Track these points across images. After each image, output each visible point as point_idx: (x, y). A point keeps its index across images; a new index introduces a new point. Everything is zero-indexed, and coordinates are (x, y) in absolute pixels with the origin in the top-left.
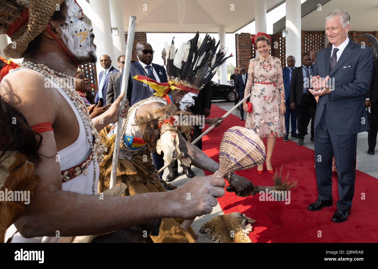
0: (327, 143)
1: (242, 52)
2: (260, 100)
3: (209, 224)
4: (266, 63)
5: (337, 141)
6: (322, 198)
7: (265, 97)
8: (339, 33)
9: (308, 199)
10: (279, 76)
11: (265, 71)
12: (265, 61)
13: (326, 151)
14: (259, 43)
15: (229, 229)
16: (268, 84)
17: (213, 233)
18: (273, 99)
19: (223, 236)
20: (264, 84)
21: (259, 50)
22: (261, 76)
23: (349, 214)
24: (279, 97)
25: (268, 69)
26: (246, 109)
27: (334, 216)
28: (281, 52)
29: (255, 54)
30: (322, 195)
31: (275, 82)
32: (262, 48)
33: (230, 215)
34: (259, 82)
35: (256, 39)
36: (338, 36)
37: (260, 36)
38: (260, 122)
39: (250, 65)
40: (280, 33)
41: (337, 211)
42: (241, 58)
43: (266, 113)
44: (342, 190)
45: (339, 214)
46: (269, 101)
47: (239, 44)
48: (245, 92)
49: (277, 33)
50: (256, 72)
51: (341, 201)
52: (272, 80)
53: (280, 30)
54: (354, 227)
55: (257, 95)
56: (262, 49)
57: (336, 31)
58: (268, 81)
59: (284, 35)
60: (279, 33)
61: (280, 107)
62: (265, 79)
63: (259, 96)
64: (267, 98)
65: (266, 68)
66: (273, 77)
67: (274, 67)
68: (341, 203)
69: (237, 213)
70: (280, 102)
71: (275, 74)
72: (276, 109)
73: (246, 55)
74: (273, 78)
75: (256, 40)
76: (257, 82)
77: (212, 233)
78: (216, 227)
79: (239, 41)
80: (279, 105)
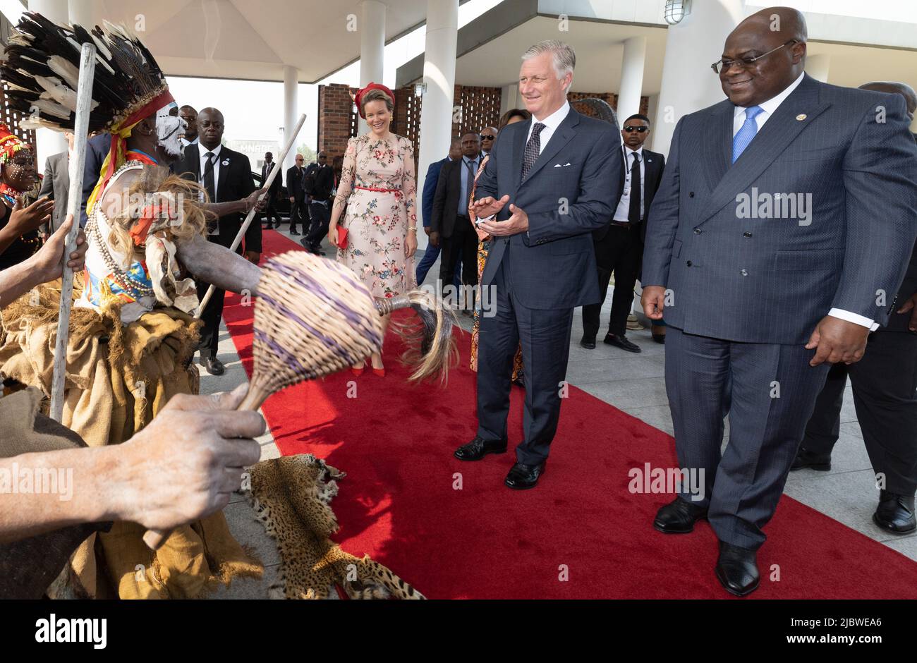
0: (507, 323)
1: (331, 122)
2: (365, 224)
4: (382, 149)
5: (530, 319)
6: (486, 436)
7: (376, 219)
8: (546, 91)
9: (455, 435)
10: (408, 177)
11: (378, 163)
12: (380, 142)
13: (504, 339)
14: (371, 106)
15: (290, 488)
16: (383, 191)
17: (258, 494)
18: (393, 224)
19: (277, 502)
20: (375, 191)
21: (370, 119)
22: (370, 173)
23: (541, 472)
24: (405, 221)
25: (386, 161)
26: (335, 240)
27: (509, 475)
28: (409, 127)
29: (356, 128)
30: (486, 429)
31: (398, 187)
32: (375, 116)
33: (293, 459)
34: (365, 188)
35: (364, 97)
36: (544, 96)
37: (373, 91)
38: (362, 270)
39: (348, 151)
40: (409, 88)
41: (516, 464)
42: (329, 135)
43: (377, 251)
44: (533, 423)
45: (521, 471)
46: (385, 228)
47: (326, 107)
48: (334, 206)
49: (404, 88)
50: (359, 166)
51: (529, 444)
52: (393, 184)
53: (409, 81)
54: (552, 502)
55: (360, 214)
56: (375, 118)
57: (540, 86)
58: (384, 186)
59: (418, 92)
60: (407, 88)
61: (405, 242)
62: (378, 180)
63: (364, 216)
64: (381, 220)
65: (381, 157)
66: (396, 178)
67: (399, 156)
68: (527, 448)
69: (308, 455)
70: (407, 230)
71: (399, 170)
72: (399, 244)
73: (337, 130)
74: (396, 180)
75: (365, 99)
76: (362, 186)
77: (254, 496)
78: (264, 483)
79: (325, 99)
80: (404, 236)
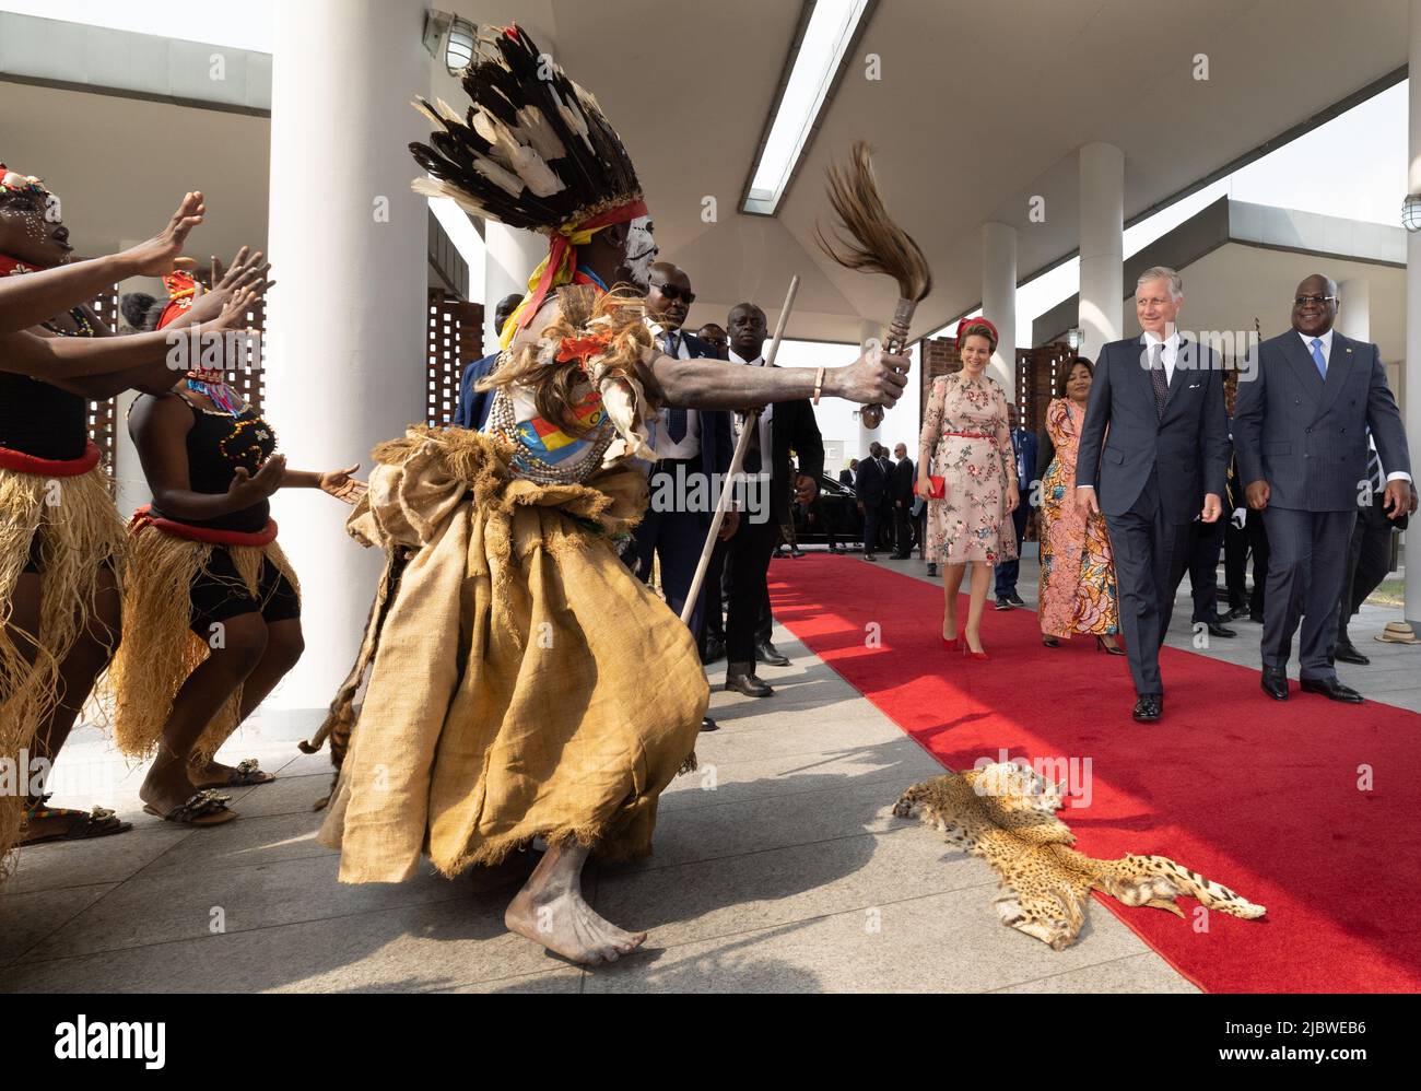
2: (960, 473)
3: (922, 791)
7: (971, 468)
8: (1165, 312)
10: (1002, 422)
11: (972, 405)
12: (972, 383)
14: (970, 341)
16: (977, 436)
18: (989, 474)
20: (970, 436)
22: (963, 417)
24: (1002, 471)
25: (980, 404)
31: (993, 434)
32: (975, 352)
34: (956, 433)
36: (1163, 317)
39: (936, 390)
43: (974, 506)
46: (981, 479)
47: (933, 370)
50: (949, 408)
52: (987, 429)
55: (952, 464)
56: (973, 355)
57: (1159, 308)
58: (978, 430)
59: (1073, 342)
61: (1003, 494)
62: (971, 424)
63: (957, 466)
64: (976, 470)
65: (975, 399)
66: (990, 422)
67: (994, 400)
70: (1005, 482)
71: (993, 415)
72: (996, 498)
74: (990, 425)
76: (952, 432)
77: (935, 815)
79: (932, 359)
80: (1003, 488)
